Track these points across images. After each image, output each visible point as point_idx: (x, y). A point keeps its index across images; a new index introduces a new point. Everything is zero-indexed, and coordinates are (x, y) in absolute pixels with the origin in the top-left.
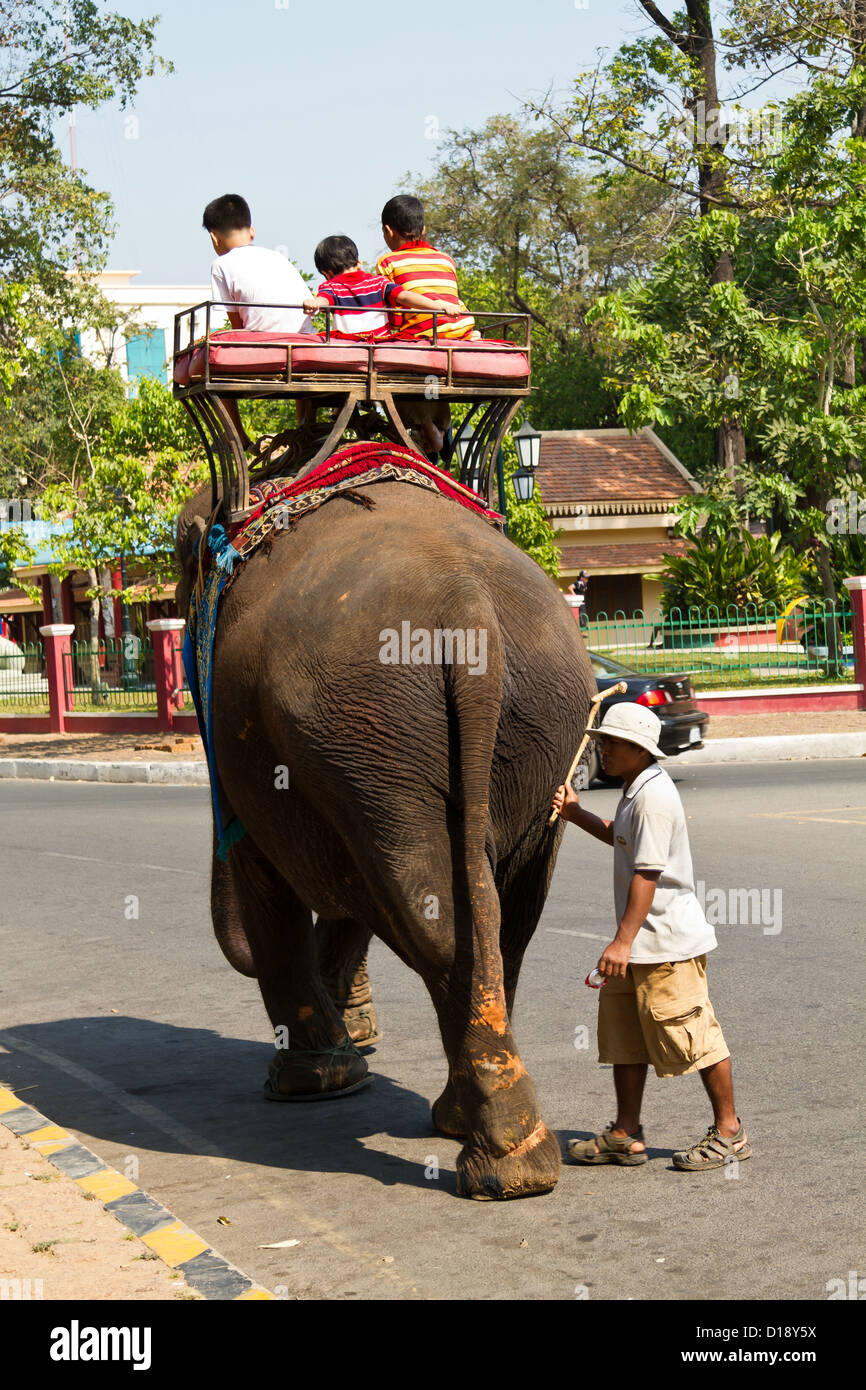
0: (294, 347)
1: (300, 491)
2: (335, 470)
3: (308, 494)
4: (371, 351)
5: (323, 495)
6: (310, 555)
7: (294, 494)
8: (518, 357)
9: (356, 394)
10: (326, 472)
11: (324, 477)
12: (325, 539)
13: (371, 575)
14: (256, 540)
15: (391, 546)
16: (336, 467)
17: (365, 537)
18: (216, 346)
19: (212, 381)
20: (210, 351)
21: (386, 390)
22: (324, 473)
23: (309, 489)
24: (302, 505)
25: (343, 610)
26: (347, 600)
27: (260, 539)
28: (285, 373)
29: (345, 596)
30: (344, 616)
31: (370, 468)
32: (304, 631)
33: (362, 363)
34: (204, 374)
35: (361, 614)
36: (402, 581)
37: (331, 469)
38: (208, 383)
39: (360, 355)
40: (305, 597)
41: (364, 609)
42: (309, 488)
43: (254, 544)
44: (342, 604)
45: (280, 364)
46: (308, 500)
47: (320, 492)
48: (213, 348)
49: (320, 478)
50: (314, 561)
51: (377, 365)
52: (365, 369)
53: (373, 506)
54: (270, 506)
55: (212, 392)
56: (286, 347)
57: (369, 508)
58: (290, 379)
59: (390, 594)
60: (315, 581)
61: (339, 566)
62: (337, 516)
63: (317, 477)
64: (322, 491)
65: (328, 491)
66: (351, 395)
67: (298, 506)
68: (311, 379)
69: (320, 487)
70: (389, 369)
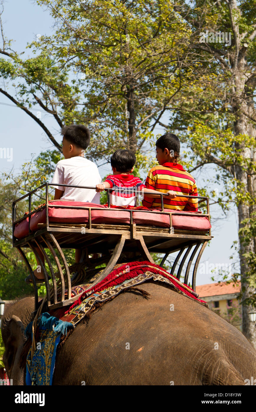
0: (92, 209)
1: (102, 288)
2: (120, 276)
3: (107, 290)
4: (131, 213)
5: (116, 290)
6: (115, 324)
7: (99, 290)
8: (204, 219)
9: (125, 236)
10: (115, 277)
11: (114, 280)
12: (124, 315)
13: (157, 338)
14: (81, 316)
15: (166, 321)
16: (120, 274)
17: (149, 314)
18: (52, 207)
19: (50, 227)
20: (49, 210)
21: (140, 234)
22: (114, 278)
23: (107, 288)
24: (105, 296)
25: (140, 357)
26: (142, 351)
27: (83, 316)
28: (88, 223)
29: (141, 349)
30: (140, 360)
31: (138, 274)
32: (114, 368)
33: (127, 219)
34: (45, 222)
35: (151, 360)
36: (175, 342)
37: (118, 275)
38: (48, 228)
39: (125, 215)
40: (115, 347)
41: (153, 357)
42: (107, 286)
43: (80, 319)
44: (139, 353)
45: (85, 218)
46: (108, 293)
47: (113, 289)
48: (50, 208)
49: (112, 281)
50: (118, 327)
51: (135, 220)
52: (129, 222)
53: (148, 296)
54: (86, 297)
55: (50, 232)
56: (88, 209)
57: (146, 298)
58: (91, 226)
59: (168, 349)
60: (120, 339)
61: (135, 330)
62: (127, 302)
63: (111, 280)
64: (115, 288)
65: (119, 288)
66: (123, 236)
67: (103, 297)
68: (101, 227)
69: (113, 286)
70: (141, 222)
